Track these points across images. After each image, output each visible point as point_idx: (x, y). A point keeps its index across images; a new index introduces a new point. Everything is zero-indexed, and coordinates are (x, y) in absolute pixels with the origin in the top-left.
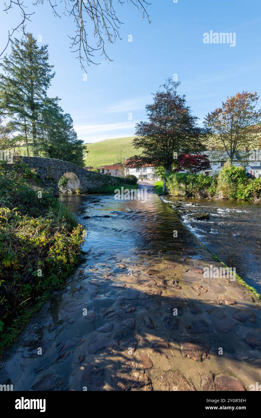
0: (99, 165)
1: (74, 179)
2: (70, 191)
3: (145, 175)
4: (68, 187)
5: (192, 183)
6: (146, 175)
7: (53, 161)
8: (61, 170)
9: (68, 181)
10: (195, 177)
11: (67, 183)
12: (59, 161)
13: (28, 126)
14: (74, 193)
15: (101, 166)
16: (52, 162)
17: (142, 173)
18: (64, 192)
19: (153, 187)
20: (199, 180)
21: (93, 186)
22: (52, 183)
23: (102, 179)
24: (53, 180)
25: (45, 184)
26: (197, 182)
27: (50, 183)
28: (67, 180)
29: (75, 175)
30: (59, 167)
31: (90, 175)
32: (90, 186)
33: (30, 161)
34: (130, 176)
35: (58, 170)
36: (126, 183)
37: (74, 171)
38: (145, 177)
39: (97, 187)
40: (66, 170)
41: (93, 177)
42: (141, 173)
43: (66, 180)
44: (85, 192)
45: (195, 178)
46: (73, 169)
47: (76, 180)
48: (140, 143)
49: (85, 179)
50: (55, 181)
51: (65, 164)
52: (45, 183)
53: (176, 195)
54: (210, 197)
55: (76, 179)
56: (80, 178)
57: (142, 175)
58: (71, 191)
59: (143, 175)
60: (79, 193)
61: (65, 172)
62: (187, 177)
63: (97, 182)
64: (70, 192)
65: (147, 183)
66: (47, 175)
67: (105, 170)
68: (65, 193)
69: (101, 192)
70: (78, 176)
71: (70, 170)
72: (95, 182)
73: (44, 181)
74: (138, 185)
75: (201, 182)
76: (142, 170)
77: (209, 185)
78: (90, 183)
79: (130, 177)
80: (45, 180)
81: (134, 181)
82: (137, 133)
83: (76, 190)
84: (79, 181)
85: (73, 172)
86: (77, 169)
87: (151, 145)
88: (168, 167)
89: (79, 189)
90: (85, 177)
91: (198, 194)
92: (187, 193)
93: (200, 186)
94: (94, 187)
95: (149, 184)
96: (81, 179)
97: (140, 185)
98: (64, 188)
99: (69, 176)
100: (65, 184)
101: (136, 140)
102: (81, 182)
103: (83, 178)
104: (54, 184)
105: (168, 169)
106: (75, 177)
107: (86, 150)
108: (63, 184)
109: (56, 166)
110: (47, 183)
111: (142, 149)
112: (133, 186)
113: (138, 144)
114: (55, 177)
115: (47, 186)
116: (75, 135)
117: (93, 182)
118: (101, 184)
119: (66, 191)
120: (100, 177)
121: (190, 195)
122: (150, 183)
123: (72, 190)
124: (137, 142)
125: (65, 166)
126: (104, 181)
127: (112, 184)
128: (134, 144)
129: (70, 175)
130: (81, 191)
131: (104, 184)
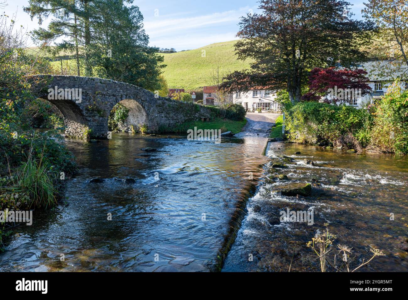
0: (197, 86)
1: (137, 111)
2: (132, 129)
3: (266, 104)
4: (130, 122)
5: (329, 121)
6: (269, 104)
7: (101, 82)
8: (114, 95)
9: (130, 113)
10: (333, 111)
11: (128, 116)
12: (111, 82)
13: (79, 27)
14: (137, 132)
15: (200, 87)
16: (99, 84)
17: (262, 99)
18: (123, 130)
19: (272, 125)
20: (341, 116)
21: (168, 122)
22: (97, 117)
23: (183, 111)
24: (99, 111)
25: (87, 118)
26: (337, 120)
27: (94, 116)
28: (128, 111)
29: (138, 104)
30: (110, 92)
31: (164, 103)
32: (162, 121)
33: (63, 83)
34: (233, 105)
35: (109, 96)
36: (225, 118)
37: (136, 97)
38: (266, 106)
39: (175, 124)
40: (122, 96)
41: (168, 107)
42: (260, 100)
43: (126, 111)
44: (154, 132)
45: (334, 113)
46: (134, 95)
47: (141, 113)
48: (247, 50)
49: (154, 111)
50: (102, 113)
51: (121, 86)
52: (87, 116)
53: (300, 141)
54: (359, 148)
55: (140, 111)
56: (146, 108)
57: (261, 104)
58: (134, 129)
59: (264, 104)
60: (144, 132)
61: (120, 99)
62: (319, 111)
63: (174, 115)
64: (132, 132)
65: (264, 118)
66: (90, 105)
67: (204, 94)
68: (125, 132)
69: (180, 131)
70: (142, 105)
71: (129, 97)
72: (171, 115)
73: (85, 114)
74: (247, 121)
75: (346, 120)
76: (262, 95)
77: (359, 125)
78: (162, 117)
79: (233, 108)
80: (86, 111)
81: (239, 114)
82: (240, 33)
83: (139, 129)
84: (145, 114)
85: (134, 99)
86: (141, 94)
87: (267, 53)
88: (295, 91)
89: (145, 126)
90: (155, 107)
91: (338, 142)
92: (320, 138)
93: (342, 127)
94: (169, 124)
95: (268, 119)
96: (148, 110)
97: (251, 121)
98: (124, 125)
99: (129, 105)
100: (124, 118)
101: (239, 45)
102: (148, 115)
103: (150, 109)
104: (101, 118)
105: (295, 95)
106: (138, 106)
107: (162, 64)
108: (122, 118)
109: (106, 89)
110: (90, 116)
111: (250, 60)
112: (237, 122)
113: (244, 51)
114: (102, 107)
115: (90, 121)
116: (146, 39)
117: (168, 116)
118: (181, 118)
119: (127, 130)
120: (181, 107)
121: (325, 143)
122: (270, 117)
123: (135, 127)
124: (241, 48)
125: (121, 89)
126: (187, 114)
127: (201, 118)
128: (237, 51)
129: (131, 104)
130: (148, 129)
131: (186, 118)
